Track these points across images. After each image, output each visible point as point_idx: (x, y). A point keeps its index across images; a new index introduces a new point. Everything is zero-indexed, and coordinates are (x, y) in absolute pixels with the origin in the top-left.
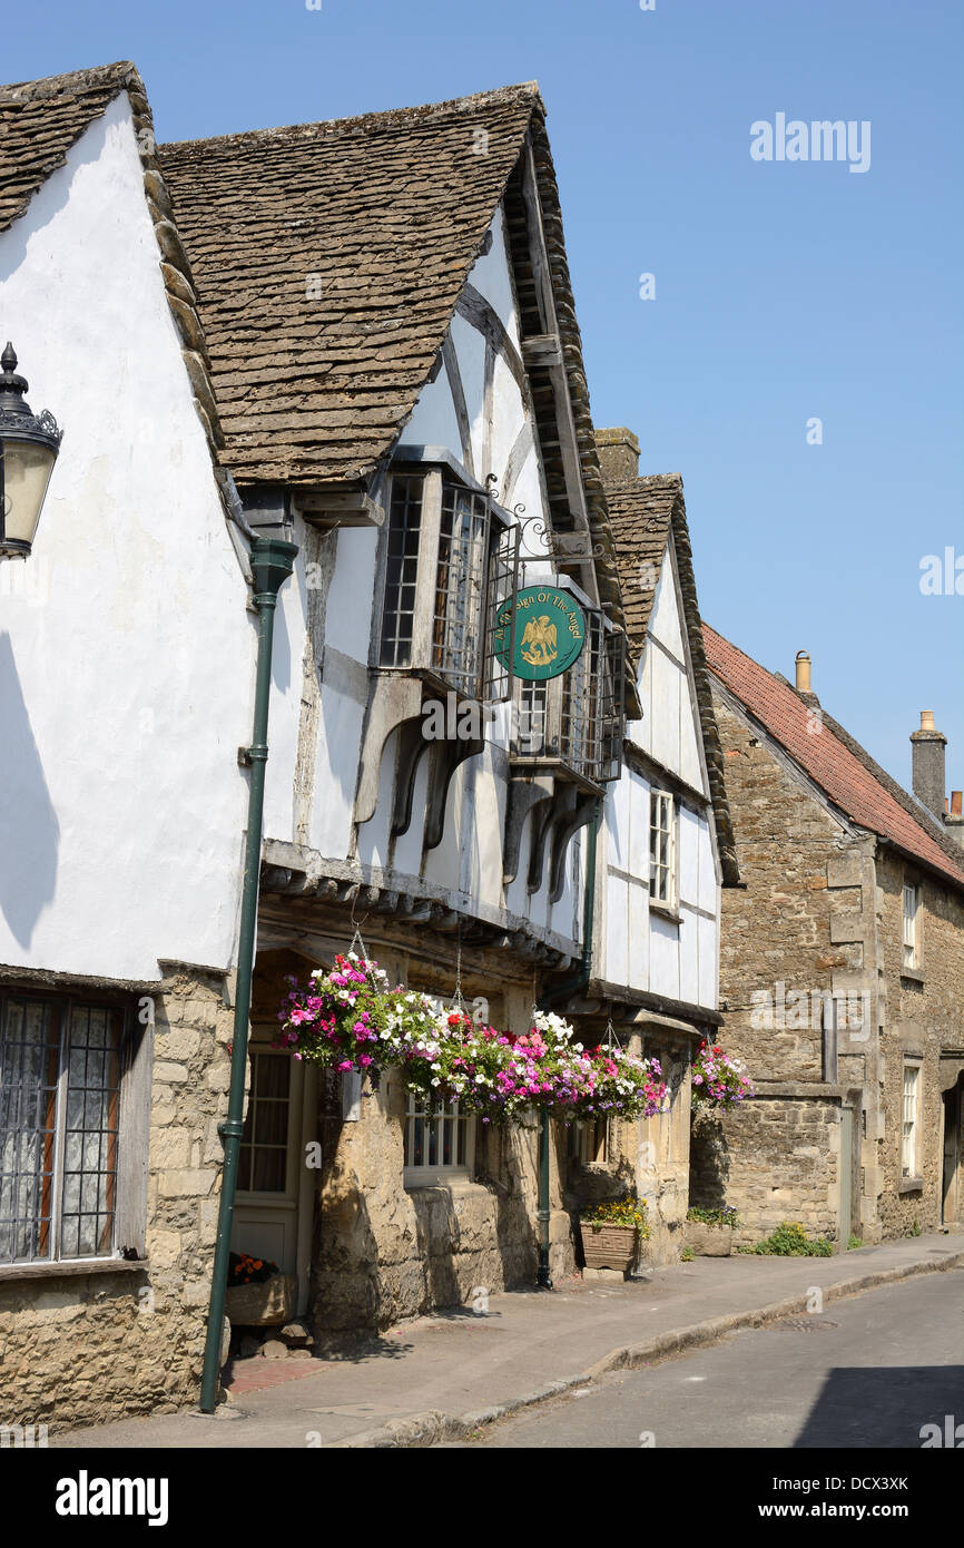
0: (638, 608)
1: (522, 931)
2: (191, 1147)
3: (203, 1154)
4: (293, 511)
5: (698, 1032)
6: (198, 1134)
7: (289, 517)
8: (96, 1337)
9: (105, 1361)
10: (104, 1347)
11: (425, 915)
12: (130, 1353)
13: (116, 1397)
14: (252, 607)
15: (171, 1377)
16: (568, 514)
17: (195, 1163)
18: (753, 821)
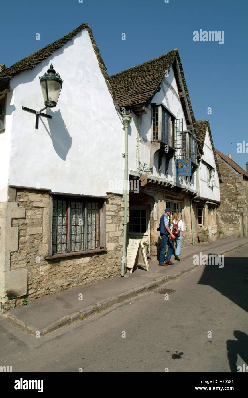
0: (202, 139)
1: (185, 189)
2: (116, 227)
3: (119, 228)
4: (132, 111)
5: (217, 205)
6: (118, 224)
7: (131, 112)
8: (95, 265)
9: (98, 269)
10: (98, 266)
11: (166, 185)
12: (104, 267)
13: (101, 275)
14: (124, 128)
15: (114, 270)
16: (189, 122)
17: (117, 230)
18: (223, 174)
